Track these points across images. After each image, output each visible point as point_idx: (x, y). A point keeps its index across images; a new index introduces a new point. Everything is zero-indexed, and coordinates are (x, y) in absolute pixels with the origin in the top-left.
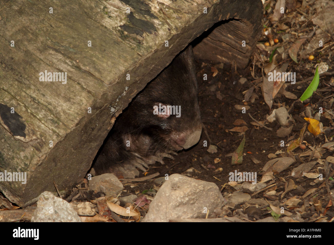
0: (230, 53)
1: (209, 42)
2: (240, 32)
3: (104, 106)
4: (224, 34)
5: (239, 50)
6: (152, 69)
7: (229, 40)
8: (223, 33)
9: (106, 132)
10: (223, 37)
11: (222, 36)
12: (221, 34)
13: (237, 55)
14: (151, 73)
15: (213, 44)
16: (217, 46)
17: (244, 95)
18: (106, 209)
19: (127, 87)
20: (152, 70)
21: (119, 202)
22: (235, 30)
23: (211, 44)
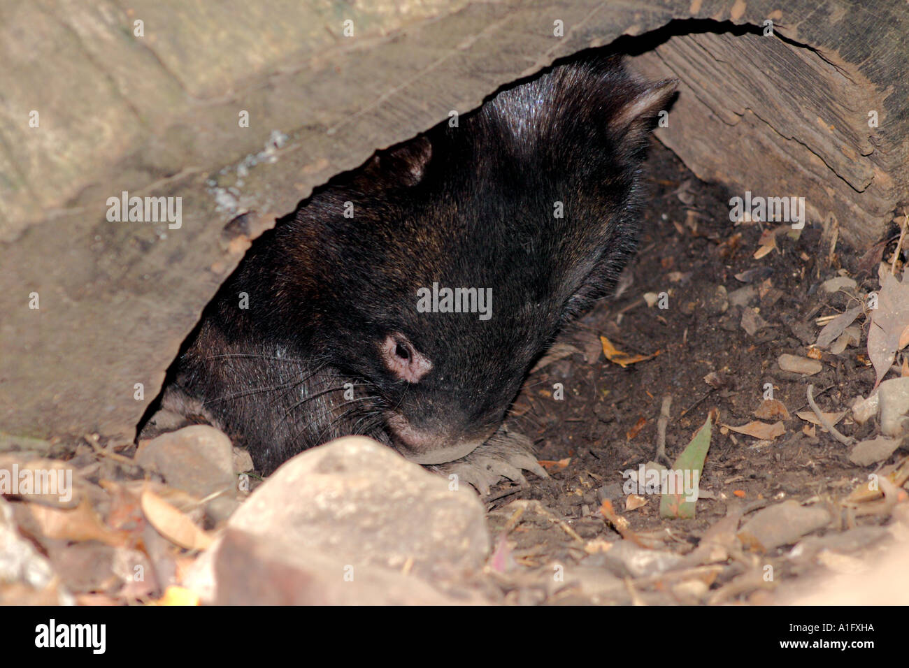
0: (831, 192)
1: (774, 144)
2: (838, 106)
3: (180, 171)
4: (806, 116)
5: (842, 175)
6: (386, 102)
7: (819, 138)
8: (803, 110)
9: (206, 276)
10: (802, 125)
11: (799, 120)
12: (798, 112)
13: (849, 202)
14: (387, 114)
15: (787, 153)
16: (795, 161)
17: (819, 328)
18: (137, 514)
19: (282, 133)
20: (386, 106)
21: (197, 513)
22: (828, 100)
23: (777, 150)
